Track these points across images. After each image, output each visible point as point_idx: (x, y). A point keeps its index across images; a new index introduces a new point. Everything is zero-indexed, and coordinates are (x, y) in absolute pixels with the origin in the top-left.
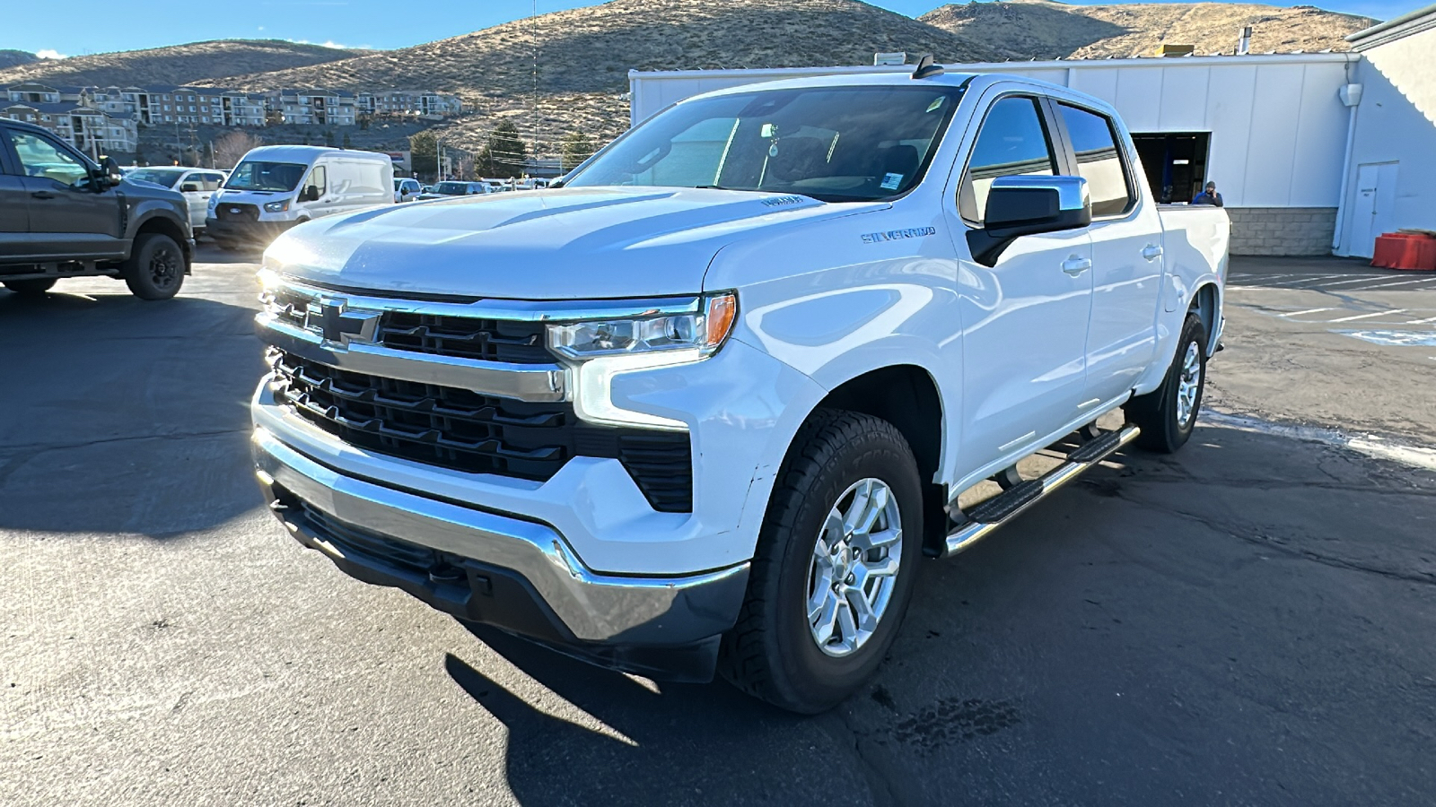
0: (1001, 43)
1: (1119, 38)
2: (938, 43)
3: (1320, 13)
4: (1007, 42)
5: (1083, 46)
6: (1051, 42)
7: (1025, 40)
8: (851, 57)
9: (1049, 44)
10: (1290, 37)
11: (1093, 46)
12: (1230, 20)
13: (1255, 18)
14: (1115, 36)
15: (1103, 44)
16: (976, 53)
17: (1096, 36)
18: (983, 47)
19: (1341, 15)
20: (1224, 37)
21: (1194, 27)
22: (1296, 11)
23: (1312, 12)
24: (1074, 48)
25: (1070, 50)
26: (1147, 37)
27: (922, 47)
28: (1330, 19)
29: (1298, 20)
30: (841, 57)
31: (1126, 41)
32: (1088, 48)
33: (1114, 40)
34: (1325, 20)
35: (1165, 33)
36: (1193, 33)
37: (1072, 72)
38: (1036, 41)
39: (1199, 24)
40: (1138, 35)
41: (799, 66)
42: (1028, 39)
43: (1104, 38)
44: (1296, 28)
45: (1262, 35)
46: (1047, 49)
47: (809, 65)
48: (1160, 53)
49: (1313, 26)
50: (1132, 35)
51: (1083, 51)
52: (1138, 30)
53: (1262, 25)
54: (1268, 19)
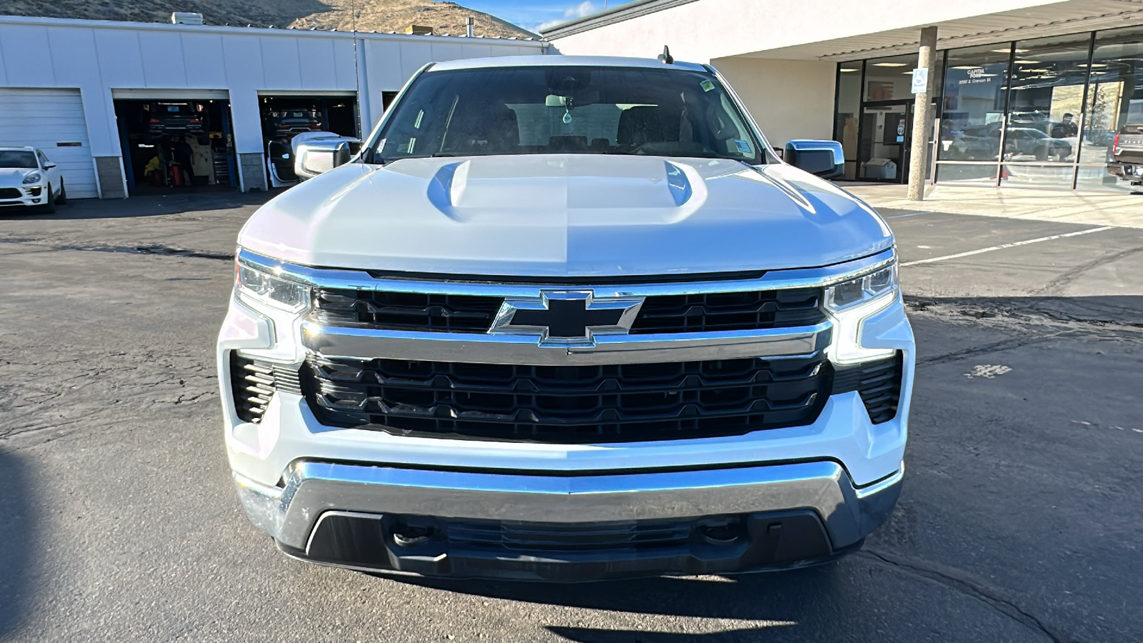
0: (232, 10)
1: (327, 13)
2: (173, 5)
3: (460, 8)
4: (235, 8)
5: (300, 17)
6: (273, 12)
7: (251, 9)
8: (86, 10)
9: (272, 14)
10: (444, 23)
11: (308, 18)
12: (404, 7)
13: (420, 7)
14: (323, 12)
15: (315, 17)
16: (211, 16)
17: (308, 10)
18: (216, 12)
19: (473, 11)
20: (401, 20)
21: (380, 10)
22: (445, 5)
23: (455, 7)
24: (292, 20)
25: (289, 20)
26: (347, 15)
27: (159, 7)
28: (467, 13)
29: (447, 12)
30: (74, 9)
31: (333, 16)
32: (304, 20)
33: (323, 14)
34: (464, 13)
35: (360, 13)
36: (381, 14)
37: (366, 42)
38: (260, 11)
39: (383, 8)
40: (340, 13)
41: (29, 15)
42: (253, 8)
43: (315, 12)
44: (447, 18)
45: (427, 20)
46: (270, 17)
47: (39, 15)
48: (410, 31)
49: (457, 17)
50: (336, 12)
51: (300, 22)
52: (340, 8)
53: (425, 13)
54: (428, 10)
